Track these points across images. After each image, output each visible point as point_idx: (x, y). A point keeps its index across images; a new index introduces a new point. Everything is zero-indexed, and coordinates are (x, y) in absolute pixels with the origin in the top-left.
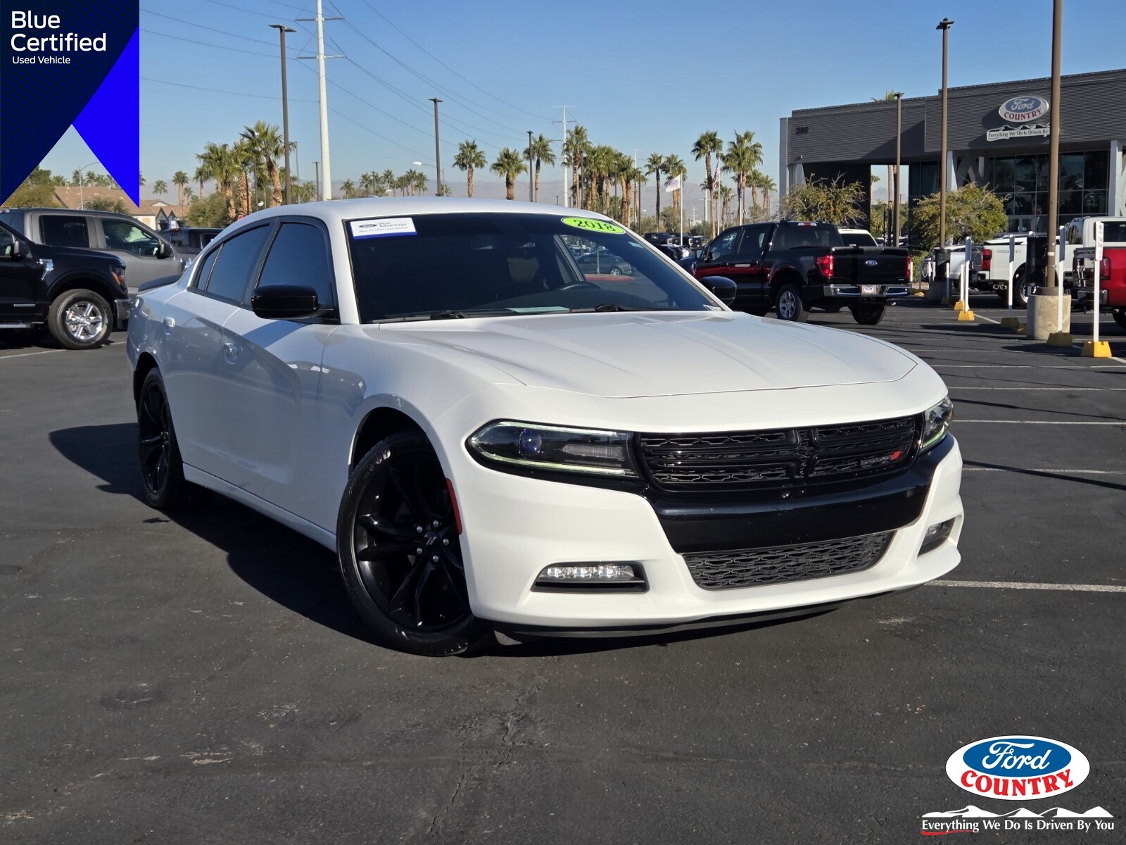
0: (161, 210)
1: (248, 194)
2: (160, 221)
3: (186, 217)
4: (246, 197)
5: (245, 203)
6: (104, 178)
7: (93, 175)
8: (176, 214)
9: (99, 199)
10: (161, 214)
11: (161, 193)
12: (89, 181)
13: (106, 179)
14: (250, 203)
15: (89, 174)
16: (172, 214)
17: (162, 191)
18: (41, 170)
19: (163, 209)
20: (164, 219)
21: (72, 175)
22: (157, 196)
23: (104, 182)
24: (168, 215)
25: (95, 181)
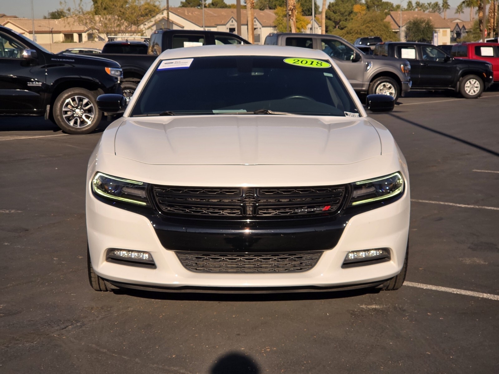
0: (457, 24)
1: (494, 14)
2: (456, 31)
3: (471, 29)
4: (493, 17)
5: (492, 20)
6: (425, 5)
7: (419, 3)
8: (466, 27)
9: (417, 18)
10: (457, 27)
11: (460, 13)
12: (416, 7)
13: (427, 6)
14: (495, 20)
15: (416, 3)
16: (464, 27)
17: (461, 12)
18: (383, 2)
19: (459, 24)
20: (459, 30)
21: (407, 4)
22: (457, 15)
23: (425, 7)
24: (461, 27)
25: (420, 7)
